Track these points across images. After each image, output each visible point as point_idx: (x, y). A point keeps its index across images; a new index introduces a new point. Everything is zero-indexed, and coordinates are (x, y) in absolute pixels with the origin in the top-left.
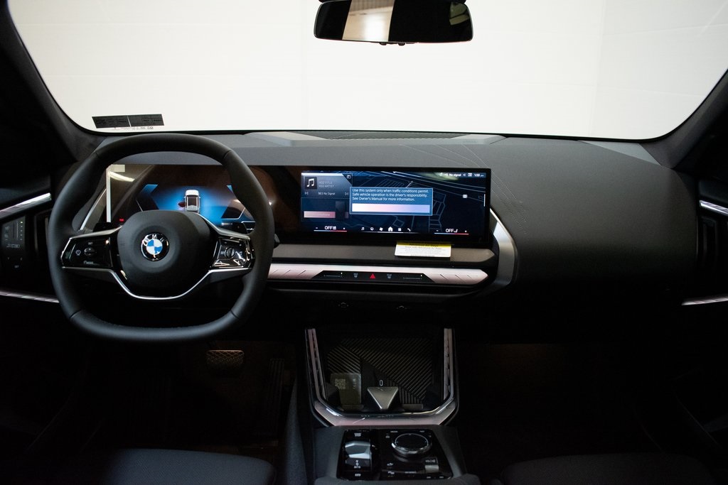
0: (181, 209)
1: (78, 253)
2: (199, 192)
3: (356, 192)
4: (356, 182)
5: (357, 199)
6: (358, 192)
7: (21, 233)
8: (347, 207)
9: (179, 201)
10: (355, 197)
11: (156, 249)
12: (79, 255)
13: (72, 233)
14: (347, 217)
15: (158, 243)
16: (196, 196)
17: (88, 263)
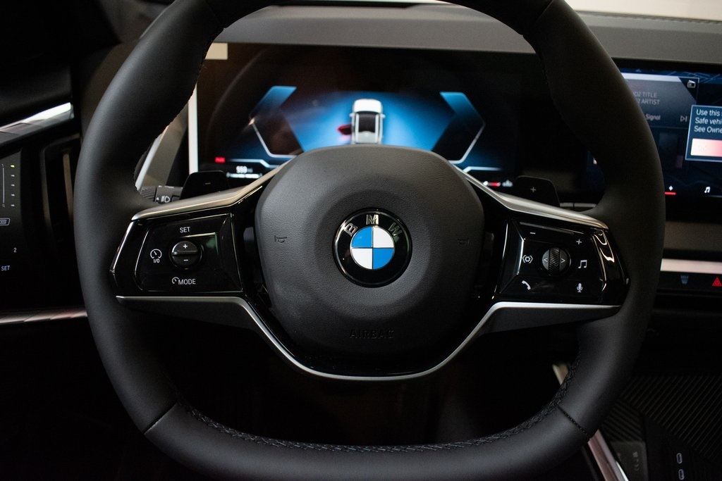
0: (342, 140)
1: (156, 256)
2: (383, 104)
3: (702, 115)
4: (704, 95)
5: (703, 129)
6: (708, 117)
7: (12, 180)
8: (682, 145)
9: (340, 122)
10: (700, 125)
11: (377, 252)
12: (158, 261)
13: (138, 202)
14: (680, 165)
15: (383, 239)
16: (375, 113)
17: (181, 282)
